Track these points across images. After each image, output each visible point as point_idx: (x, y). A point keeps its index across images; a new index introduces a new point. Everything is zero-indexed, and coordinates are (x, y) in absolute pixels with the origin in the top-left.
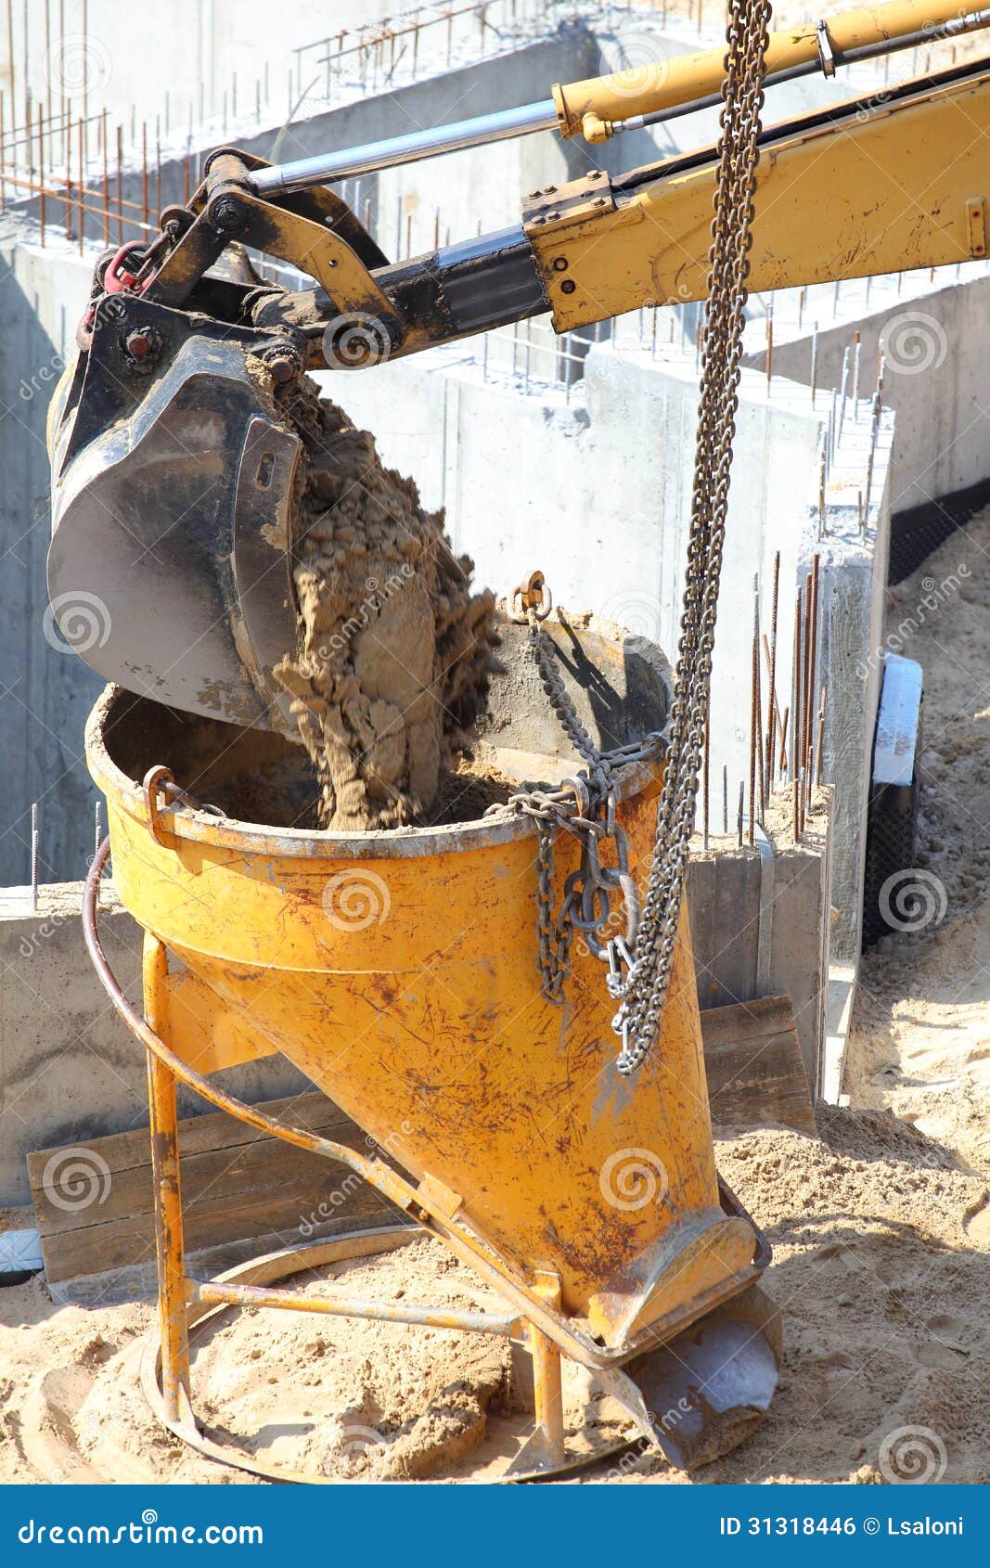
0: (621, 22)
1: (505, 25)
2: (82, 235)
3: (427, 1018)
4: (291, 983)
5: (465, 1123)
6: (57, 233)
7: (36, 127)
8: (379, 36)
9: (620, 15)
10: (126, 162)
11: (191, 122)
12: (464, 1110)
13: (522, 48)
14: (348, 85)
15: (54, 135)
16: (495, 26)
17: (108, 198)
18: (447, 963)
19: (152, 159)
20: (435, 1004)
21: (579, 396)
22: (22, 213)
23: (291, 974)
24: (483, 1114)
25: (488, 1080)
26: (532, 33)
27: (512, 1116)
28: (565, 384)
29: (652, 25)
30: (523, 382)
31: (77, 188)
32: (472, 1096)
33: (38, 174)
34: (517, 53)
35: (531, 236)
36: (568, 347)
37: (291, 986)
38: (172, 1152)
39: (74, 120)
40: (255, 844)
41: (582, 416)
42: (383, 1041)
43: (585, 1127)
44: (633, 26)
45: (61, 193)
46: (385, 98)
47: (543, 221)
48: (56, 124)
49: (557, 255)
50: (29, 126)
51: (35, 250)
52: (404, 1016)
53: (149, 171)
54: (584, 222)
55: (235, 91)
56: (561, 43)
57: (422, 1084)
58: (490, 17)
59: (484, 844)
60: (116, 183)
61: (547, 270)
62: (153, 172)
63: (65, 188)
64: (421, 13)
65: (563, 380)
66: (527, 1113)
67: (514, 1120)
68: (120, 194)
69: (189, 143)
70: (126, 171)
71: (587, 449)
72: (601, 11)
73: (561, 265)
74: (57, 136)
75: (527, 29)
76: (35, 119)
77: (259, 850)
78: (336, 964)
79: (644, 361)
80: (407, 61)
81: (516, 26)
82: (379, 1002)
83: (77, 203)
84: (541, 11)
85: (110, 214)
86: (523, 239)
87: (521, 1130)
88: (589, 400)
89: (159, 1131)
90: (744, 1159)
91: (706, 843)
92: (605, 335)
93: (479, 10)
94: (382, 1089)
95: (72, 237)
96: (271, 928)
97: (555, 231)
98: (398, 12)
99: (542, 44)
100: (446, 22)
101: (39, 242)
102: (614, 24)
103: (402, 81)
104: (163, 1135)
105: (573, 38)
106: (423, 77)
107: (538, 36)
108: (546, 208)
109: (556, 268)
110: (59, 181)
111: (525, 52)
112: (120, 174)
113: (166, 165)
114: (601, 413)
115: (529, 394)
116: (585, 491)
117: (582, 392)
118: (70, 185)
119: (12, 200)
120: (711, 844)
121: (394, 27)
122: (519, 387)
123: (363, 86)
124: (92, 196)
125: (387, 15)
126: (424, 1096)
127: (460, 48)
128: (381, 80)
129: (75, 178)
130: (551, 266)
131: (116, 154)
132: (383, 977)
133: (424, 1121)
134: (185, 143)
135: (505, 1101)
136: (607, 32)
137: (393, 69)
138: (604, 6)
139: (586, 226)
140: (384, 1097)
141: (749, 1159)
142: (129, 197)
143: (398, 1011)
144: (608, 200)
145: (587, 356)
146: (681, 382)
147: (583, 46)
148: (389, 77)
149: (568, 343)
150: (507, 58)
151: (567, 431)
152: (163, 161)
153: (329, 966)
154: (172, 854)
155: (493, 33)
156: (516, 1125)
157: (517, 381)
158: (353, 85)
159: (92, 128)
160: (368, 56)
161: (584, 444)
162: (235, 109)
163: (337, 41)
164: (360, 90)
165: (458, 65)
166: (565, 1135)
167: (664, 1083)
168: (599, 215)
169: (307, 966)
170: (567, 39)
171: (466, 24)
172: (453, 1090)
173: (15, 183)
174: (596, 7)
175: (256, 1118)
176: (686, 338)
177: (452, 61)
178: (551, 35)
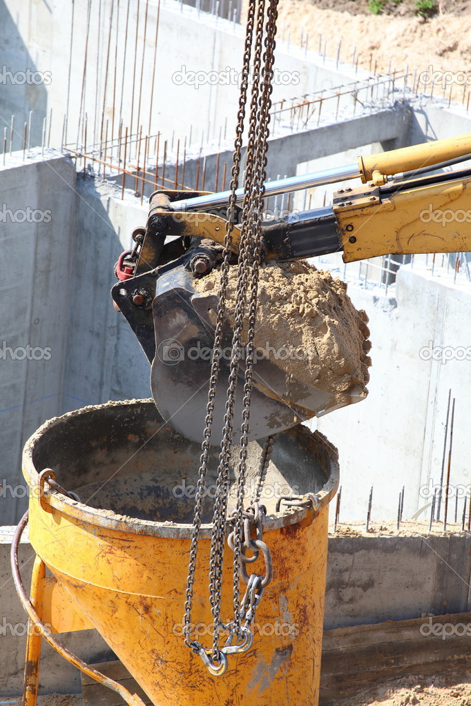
0: (427, 103)
1: (367, 101)
2: (143, 195)
3: (165, 624)
4: (98, 593)
5: (179, 683)
6: (130, 193)
7: (124, 138)
8: (302, 103)
9: (427, 99)
10: (168, 159)
11: (202, 141)
12: (179, 676)
13: (375, 113)
14: (284, 127)
15: (132, 143)
16: (361, 101)
17: (157, 177)
18: (179, 596)
19: (181, 158)
20: (170, 617)
21: (392, 292)
22: (114, 182)
23: (100, 589)
24: (188, 680)
25: (193, 662)
26: (381, 106)
27: (204, 683)
28: (385, 285)
29: (444, 105)
30: (364, 283)
31: (142, 171)
32: (184, 669)
33: (123, 162)
34: (372, 116)
35: (336, 212)
36: (388, 266)
37: (99, 595)
38: (35, 672)
39: (143, 136)
40: (87, 518)
41: (393, 302)
42: (142, 632)
43: (242, 696)
44: (433, 106)
45: (134, 173)
46: (303, 134)
47: (343, 205)
48: (134, 138)
49: (349, 223)
50: (120, 138)
51: (119, 201)
52: (154, 620)
53: (179, 164)
54: (364, 208)
55: (226, 127)
56: (396, 112)
57: (159, 658)
58: (359, 97)
59: (205, 537)
60: (162, 170)
61: (342, 230)
62: (181, 165)
63: (136, 170)
64: (324, 93)
65: (384, 282)
66: (212, 683)
67: (205, 686)
68: (164, 175)
69: (201, 151)
70: (168, 164)
71: (395, 319)
72: (417, 97)
73: (350, 228)
74: (134, 144)
75: (378, 104)
76: (123, 135)
77: (90, 521)
78: (121, 587)
79: (427, 276)
80: (315, 117)
81: (373, 102)
82: (141, 610)
83: (141, 178)
84: (386, 95)
85: (158, 185)
86: (333, 213)
87: (208, 692)
88: (397, 294)
89: (30, 659)
90: (457, 697)
91: (445, 527)
92: (408, 261)
93: (353, 93)
94: (139, 657)
95: (137, 195)
96: (91, 563)
97: (349, 211)
98: (313, 92)
99: (386, 112)
100: (337, 98)
101: (121, 198)
102: (423, 104)
103: (312, 126)
104: (31, 662)
105: (402, 110)
106: (323, 125)
107: (383, 108)
108: (346, 199)
109: (347, 229)
110: (133, 167)
111: (376, 115)
112: (164, 165)
113: (188, 161)
114: (403, 301)
115: (366, 288)
116: (392, 340)
117: (394, 289)
118: (139, 169)
119: (109, 175)
120: (448, 528)
121: (309, 99)
122: (361, 285)
123: (292, 128)
124: (149, 175)
125: (307, 93)
126: (160, 665)
127: (343, 112)
128: (301, 126)
129: (141, 166)
130: (345, 228)
131: (163, 155)
132: (145, 598)
133: (158, 678)
134: (199, 152)
135: (201, 674)
136: (420, 109)
137: (307, 120)
138: (418, 95)
139: (365, 210)
140: (139, 661)
141: (459, 697)
142: (168, 177)
143: (151, 617)
144: (377, 199)
145: (398, 271)
146: (446, 288)
147: (407, 114)
148: (306, 124)
149: (389, 264)
150: (366, 118)
151: (385, 309)
152: (187, 160)
153: (118, 588)
154: (50, 515)
155: (361, 105)
156: (204, 688)
157: (360, 282)
158: (286, 127)
159: (152, 141)
160: (295, 113)
161: (393, 316)
162: (225, 135)
163: (280, 104)
164: (290, 130)
165: (341, 120)
166: (231, 698)
167: (291, 679)
168: (372, 205)
169: (107, 586)
170: (398, 110)
171: (347, 100)
172: (174, 664)
173: (111, 167)
174: (415, 95)
175: (75, 662)
176: (450, 266)
177: (338, 118)
178: (390, 108)
